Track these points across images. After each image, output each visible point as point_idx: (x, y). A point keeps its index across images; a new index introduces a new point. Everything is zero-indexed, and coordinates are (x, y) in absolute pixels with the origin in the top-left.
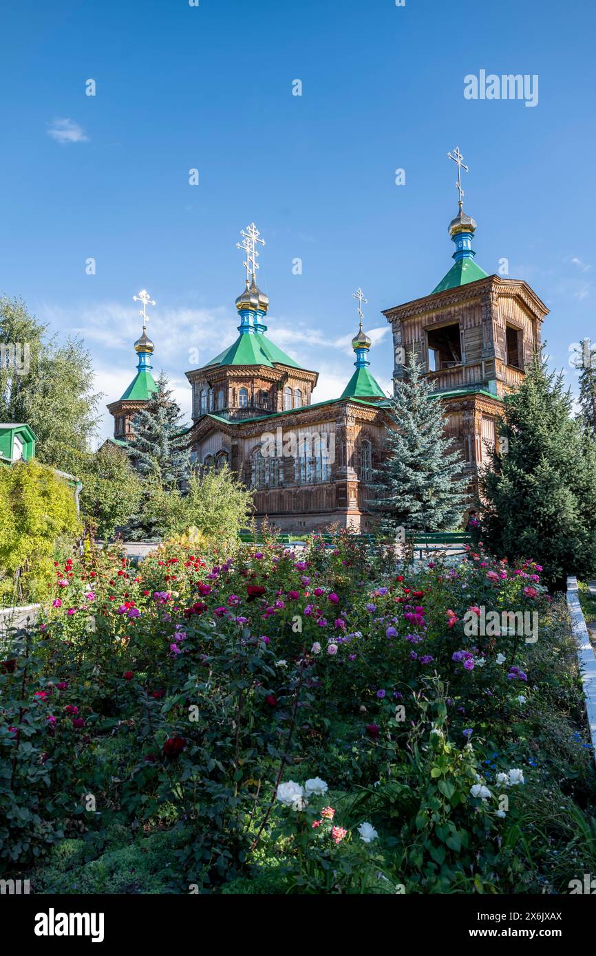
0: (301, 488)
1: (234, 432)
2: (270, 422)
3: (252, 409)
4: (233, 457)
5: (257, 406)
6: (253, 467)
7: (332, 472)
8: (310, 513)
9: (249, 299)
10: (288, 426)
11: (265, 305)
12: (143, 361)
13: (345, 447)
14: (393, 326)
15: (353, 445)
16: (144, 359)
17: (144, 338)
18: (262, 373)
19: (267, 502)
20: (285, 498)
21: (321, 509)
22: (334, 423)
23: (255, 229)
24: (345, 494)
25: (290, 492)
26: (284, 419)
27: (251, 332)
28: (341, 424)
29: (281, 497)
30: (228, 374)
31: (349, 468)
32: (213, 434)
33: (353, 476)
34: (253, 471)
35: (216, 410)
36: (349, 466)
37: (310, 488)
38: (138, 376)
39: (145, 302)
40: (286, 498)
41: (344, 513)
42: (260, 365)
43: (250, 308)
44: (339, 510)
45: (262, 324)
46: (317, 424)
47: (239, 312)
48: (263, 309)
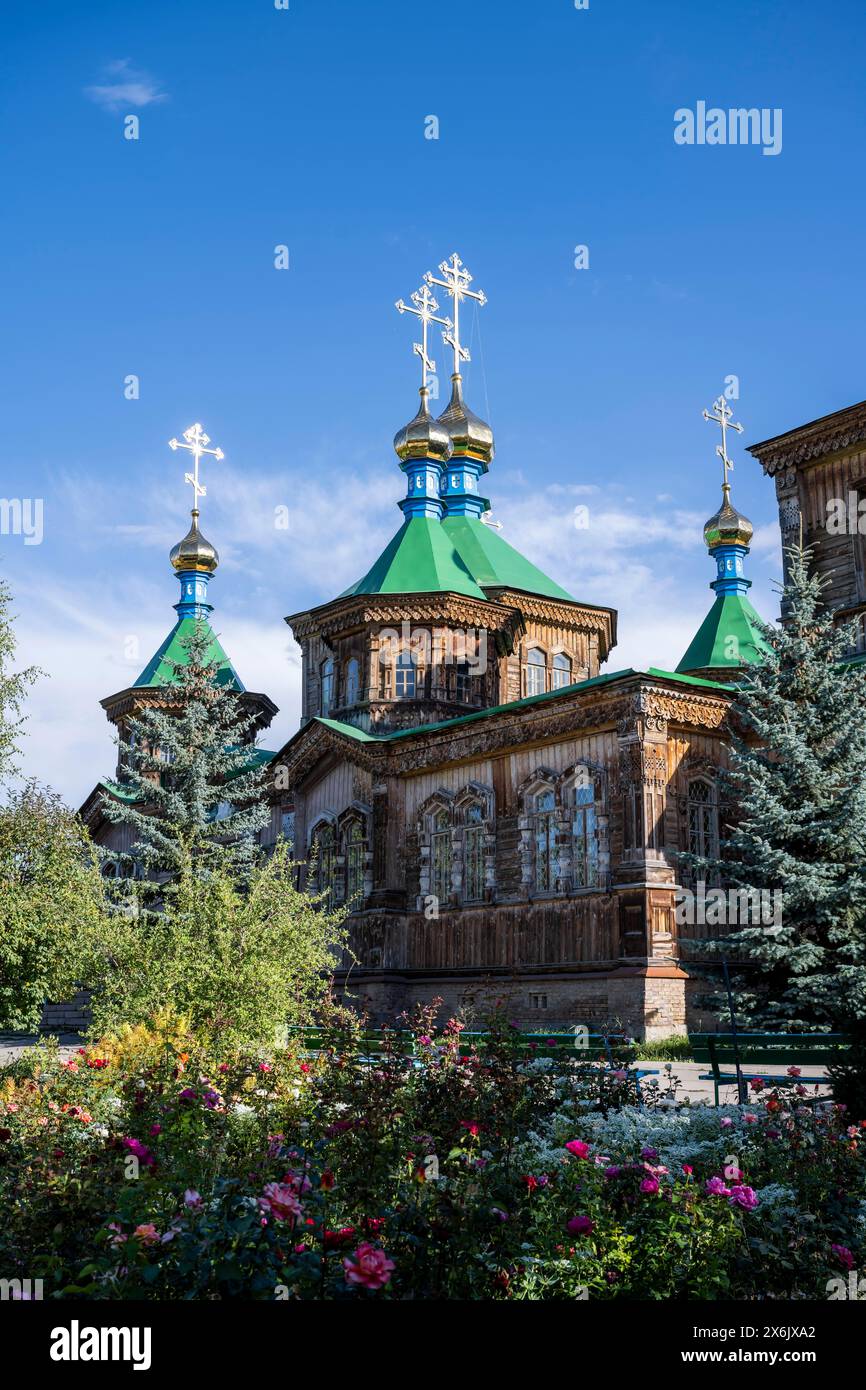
0: (536, 907)
1: (379, 762)
2: (461, 734)
3: (428, 704)
4: (376, 825)
5: (439, 696)
6: (425, 851)
7: (610, 866)
8: (560, 971)
9: (427, 431)
10: (502, 745)
11: (483, 449)
12: (189, 592)
13: (639, 798)
14: (778, 483)
15: (662, 791)
16: (193, 588)
17: (194, 538)
18: (453, 611)
19: (457, 943)
20: (498, 932)
21: (586, 962)
22: (615, 734)
23: (460, 269)
24: (640, 922)
25: (510, 917)
26: (493, 726)
27: (432, 512)
28: (630, 737)
29: (489, 929)
30: (367, 618)
31: (650, 854)
32: (332, 767)
33: (664, 874)
34: (424, 861)
35: (341, 707)
36: (651, 846)
37: (557, 904)
38: (176, 628)
39: (197, 451)
40: (501, 932)
41: (636, 972)
42: (446, 593)
43: (430, 455)
44: (627, 965)
45: (477, 494)
46: (572, 739)
47: (403, 465)
48: (481, 458)
